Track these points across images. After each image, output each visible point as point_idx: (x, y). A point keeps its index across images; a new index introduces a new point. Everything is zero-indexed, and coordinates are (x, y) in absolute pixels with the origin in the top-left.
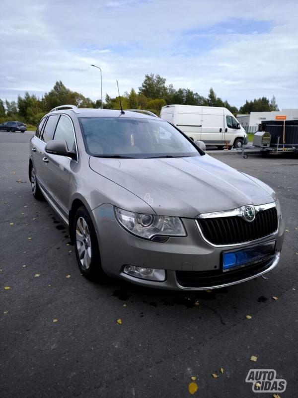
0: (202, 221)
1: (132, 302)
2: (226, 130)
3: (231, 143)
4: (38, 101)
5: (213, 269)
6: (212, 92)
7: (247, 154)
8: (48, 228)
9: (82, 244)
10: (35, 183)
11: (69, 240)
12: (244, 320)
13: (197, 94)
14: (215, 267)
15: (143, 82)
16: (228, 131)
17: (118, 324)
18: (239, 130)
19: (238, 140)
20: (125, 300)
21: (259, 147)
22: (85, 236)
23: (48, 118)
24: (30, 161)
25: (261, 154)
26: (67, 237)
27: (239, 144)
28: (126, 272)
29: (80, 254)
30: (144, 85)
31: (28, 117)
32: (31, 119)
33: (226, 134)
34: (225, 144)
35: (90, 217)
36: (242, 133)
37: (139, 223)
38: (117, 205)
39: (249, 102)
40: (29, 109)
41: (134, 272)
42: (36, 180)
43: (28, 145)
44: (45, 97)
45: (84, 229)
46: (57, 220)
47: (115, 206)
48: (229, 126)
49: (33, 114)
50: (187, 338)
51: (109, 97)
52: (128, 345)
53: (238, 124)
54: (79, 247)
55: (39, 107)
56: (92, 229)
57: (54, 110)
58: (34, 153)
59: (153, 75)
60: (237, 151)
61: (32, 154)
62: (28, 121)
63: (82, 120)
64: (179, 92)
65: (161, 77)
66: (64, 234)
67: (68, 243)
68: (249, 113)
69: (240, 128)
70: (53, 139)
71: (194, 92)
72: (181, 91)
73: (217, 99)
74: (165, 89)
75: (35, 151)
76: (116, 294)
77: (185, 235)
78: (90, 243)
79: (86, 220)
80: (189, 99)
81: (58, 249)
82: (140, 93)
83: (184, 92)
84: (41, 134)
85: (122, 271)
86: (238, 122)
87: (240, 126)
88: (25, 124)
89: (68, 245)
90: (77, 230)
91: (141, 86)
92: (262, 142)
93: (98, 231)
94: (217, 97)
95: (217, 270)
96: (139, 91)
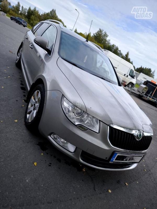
0: (111, 128)
1: (47, 154)
2: (127, 76)
3: (126, 84)
4: (39, 15)
5: (105, 158)
6: (128, 54)
7: (132, 92)
8: (16, 86)
9: (32, 106)
10: (19, 57)
11: (25, 98)
12: (106, 192)
13: (120, 51)
14: (106, 158)
15: (97, 32)
16: (128, 77)
17: (34, 165)
18: (133, 79)
19: (130, 84)
20: (44, 151)
21: (140, 92)
22: (36, 102)
23: (43, 23)
24: (22, 43)
25: (138, 96)
26: (25, 96)
27: (130, 86)
28: (52, 137)
29: (29, 111)
30: (97, 33)
31: (30, 20)
32: (32, 22)
33: (126, 78)
34: (124, 83)
35: (44, 94)
36: (134, 81)
37: (74, 113)
38: (64, 95)
39: (142, 67)
40: (32, 16)
41: (57, 139)
42: (21, 55)
43: (24, 35)
44: (44, 14)
45: (37, 99)
46: (23, 83)
47: (63, 95)
48: (130, 75)
49: (34, 20)
50: (71, 191)
51: (77, 31)
52: (34, 183)
53: (134, 76)
54: (29, 106)
55: (38, 18)
56: (42, 101)
57: (48, 21)
58: (26, 40)
59: (103, 30)
60: (128, 89)
61: (25, 39)
62: (29, 22)
63: (63, 33)
64: (112, 45)
65: (107, 34)
66: (24, 94)
67: (24, 100)
68: (140, 73)
69: (134, 78)
70: (41, 36)
71: (119, 49)
72: (113, 46)
73: (128, 58)
74: (106, 41)
75: (27, 39)
76: (39, 144)
77: (97, 132)
78: (38, 108)
79: (41, 93)
80: (116, 51)
81: (17, 101)
82: (93, 36)
83: (115, 47)
84: (34, 32)
85: (50, 135)
86: (135, 75)
87: (135, 77)
88: (27, 23)
89: (23, 101)
90: (32, 97)
91: (95, 33)
92: (142, 90)
93: (45, 105)
94: (129, 57)
95: (107, 160)
96: (93, 35)
